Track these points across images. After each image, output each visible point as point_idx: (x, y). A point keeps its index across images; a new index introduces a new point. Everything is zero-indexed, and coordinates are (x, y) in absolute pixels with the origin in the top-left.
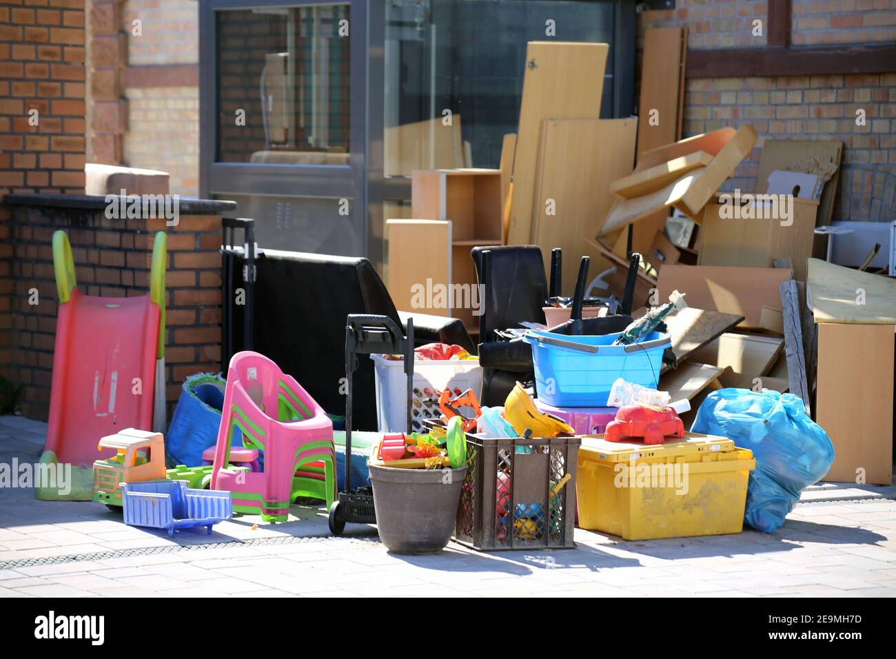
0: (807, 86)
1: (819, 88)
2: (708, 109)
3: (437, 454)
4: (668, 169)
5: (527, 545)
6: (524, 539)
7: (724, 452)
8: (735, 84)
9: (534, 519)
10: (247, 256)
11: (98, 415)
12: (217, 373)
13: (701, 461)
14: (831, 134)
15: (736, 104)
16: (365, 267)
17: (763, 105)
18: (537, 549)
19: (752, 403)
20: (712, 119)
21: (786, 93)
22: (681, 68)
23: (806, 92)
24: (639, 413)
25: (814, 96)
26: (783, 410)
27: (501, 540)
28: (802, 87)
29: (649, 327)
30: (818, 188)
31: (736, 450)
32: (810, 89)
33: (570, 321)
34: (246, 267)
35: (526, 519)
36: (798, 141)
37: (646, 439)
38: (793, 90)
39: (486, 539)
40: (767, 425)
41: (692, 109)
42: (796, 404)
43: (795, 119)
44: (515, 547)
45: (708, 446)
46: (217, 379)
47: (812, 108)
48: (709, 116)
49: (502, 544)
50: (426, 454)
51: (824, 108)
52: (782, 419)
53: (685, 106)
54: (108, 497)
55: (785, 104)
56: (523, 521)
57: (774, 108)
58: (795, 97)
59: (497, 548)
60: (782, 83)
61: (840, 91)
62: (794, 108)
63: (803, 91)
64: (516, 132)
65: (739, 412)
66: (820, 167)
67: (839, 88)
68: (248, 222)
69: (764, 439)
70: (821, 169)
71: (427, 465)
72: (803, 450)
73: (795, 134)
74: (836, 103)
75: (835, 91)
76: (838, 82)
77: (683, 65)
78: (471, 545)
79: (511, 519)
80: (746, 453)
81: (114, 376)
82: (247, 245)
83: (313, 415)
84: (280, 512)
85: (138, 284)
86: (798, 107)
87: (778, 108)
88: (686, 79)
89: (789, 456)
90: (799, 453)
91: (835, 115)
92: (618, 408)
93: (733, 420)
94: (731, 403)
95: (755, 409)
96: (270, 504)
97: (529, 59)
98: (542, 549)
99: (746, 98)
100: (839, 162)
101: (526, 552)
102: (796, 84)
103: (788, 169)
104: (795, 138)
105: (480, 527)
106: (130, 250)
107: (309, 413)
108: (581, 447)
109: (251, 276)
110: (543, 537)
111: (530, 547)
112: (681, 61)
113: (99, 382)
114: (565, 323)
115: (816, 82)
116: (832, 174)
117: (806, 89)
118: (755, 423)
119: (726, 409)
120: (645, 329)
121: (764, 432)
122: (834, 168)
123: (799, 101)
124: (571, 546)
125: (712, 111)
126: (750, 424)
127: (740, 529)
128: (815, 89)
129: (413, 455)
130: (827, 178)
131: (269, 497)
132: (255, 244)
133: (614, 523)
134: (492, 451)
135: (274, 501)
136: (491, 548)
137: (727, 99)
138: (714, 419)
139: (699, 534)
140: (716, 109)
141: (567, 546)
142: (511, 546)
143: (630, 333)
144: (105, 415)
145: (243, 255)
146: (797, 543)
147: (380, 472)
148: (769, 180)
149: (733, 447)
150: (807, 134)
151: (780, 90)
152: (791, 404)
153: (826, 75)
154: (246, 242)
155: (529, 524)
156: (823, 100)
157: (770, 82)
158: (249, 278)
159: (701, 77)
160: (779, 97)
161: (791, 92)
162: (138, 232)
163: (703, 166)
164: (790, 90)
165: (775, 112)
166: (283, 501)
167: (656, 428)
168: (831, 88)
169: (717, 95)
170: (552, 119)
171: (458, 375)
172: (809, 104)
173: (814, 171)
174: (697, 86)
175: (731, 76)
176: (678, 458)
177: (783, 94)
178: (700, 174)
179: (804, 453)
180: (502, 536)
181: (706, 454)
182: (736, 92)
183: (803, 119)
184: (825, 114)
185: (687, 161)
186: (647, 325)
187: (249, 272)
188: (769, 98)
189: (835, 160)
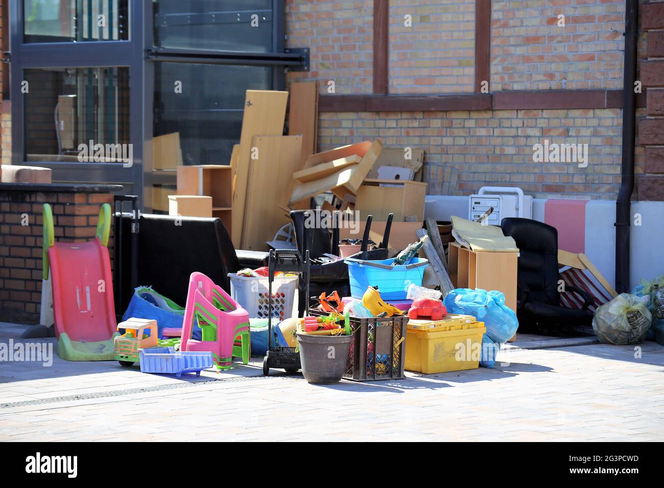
0: (399, 117)
1: (408, 119)
2: (334, 130)
3: (337, 328)
4: (333, 165)
5: (381, 377)
6: (379, 374)
7: (472, 324)
8: (351, 115)
9: (385, 363)
10: (134, 218)
11: (82, 312)
12: (149, 286)
13: (450, 330)
14: (415, 145)
15: (352, 127)
16: (218, 223)
17: (371, 128)
18: (387, 380)
19: (476, 296)
20: (336, 136)
21: (386, 121)
22: (316, 106)
23: (399, 121)
24: (427, 303)
25: (404, 123)
26: (492, 300)
27: (368, 375)
28: (397, 118)
29: (412, 255)
30: (411, 176)
31: (477, 322)
32: (401, 119)
33: (361, 253)
34: (134, 224)
35: (381, 363)
36: (394, 149)
37: (433, 317)
38: (390, 120)
39: (361, 375)
40: (486, 309)
41: (322, 130)
42: (500, 296)
43: (392, 136)
44: (376, 379)
45: (465, 320)
46: (149, 289)
47: (403, 130)
48: (334, 134)
49: (369, 377)
50: (330, 328)
51: (411, 131)
52: (493, 305)
53: (318, 128)
54: (127, 357)
55: (385, 128)
56: (380, 364)
57: (378, 129)
58: (392, 124)
59: (367, 380)
60: (382, 116)
61: (421, 121)
62: (391, 130)
63: (397, 120)
64: (239, 143)
65: (469, 302)
66: (411, 164)
67: (421, 119)
68: (135, 198)
69: (485, 317)
70: (412, 165)
71: (332, 334)
72: (505, 321)
73: (392, 145)
74: (418, 128)
75: (418, 120)
76: (420, 116)
77: (317, 104)
78: (352, 379)
79: (374, 363)
80: (482, 324)
81: (88, 289)
82: (134, 211)
83: (235, 308)
84: (227, 364)
85: (67, 235)
86: (394, 129)
87: (380, 130)
88: (319, 112)
89: (499, 325)
90: (503, 323)
91: (418, 134)
92: (413, 300)
93: (467, 306)
94: (465, 296)
95: (478, 299)
96: (221, 359)
97: (247, 100)
98: (389, 380)
99: (359, 124)
100: (422, 161)
101: (386, 381)
102: (392, 116)
103: (390, 165)
104: (392, 147)
105: (357, 368)
106: (61, 215)
107: (232, 307)
108: (408, 324)
109: (136, 230)
110: (389, 373)
111: (383, 379)
112: (316, 102)
113: (79, 293)
114: (357, 254)
115: (405, 115)
116: (419, 168)
117: (398, 119)
118: (479, 307)
119: (461, 300)
120: (409, 256)
121: (485, 313)
122: (420, 165)
123: (395, 126)
124: (403, 377)
125: (336, 131)
126: (476, 308)
127: (477, 366)
128: (405, 119)
129: (323, 328)
130: (416, 171)
131: (221, 356)
132: (139, 211)
133: (415, 364)
134: (365, 325)
135: (223, 357)
136: (364, 380)
137: (345, 124)
138: (456, 306)
139: (459, 370)
140: (339, 130)
141: (402, 377)
142: (374, 378)
143: (401, 258)
144: (86, 311)
145: (132, 217)
146: (516, 373)
147: (308, 338)
148: (378, 171)
149: (475, 321)
150: (400, 145)
151: (382, 119)
152: (496, 296)
153: (412, 111)
154: (133, 209)
155: (382, 366)
156: (410, 126)
157: (375, 115)
158: (135, 230)
159: (329, 111)
160: (381, 123)
161: (389, 121)
162: (68, 204)
163: (356, 163)
164: (388, 120)
165: (379, 132)
166: (229, 358)
167: (437, 311)
168: (415, 119)
169: (340, 122)
170: (259, 136)
171: (283, 285)
172: (401, 128)
173: (408, 166)
174: (325, 117)
175: (349, 111)
176: (452, 328)
177: (384, 121)
178: (356, 168)
179: (505, 323)
180: (368, 373)
181: (464, 325)
182: (352, 120)
183: (398, 136)
184: (411, 134)
185: (347, 161)
186: (410, 254)
187: (135, 227)
188: (375, 124)
189: (420, 160)
